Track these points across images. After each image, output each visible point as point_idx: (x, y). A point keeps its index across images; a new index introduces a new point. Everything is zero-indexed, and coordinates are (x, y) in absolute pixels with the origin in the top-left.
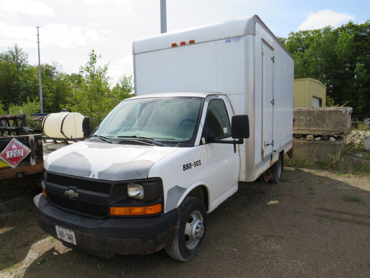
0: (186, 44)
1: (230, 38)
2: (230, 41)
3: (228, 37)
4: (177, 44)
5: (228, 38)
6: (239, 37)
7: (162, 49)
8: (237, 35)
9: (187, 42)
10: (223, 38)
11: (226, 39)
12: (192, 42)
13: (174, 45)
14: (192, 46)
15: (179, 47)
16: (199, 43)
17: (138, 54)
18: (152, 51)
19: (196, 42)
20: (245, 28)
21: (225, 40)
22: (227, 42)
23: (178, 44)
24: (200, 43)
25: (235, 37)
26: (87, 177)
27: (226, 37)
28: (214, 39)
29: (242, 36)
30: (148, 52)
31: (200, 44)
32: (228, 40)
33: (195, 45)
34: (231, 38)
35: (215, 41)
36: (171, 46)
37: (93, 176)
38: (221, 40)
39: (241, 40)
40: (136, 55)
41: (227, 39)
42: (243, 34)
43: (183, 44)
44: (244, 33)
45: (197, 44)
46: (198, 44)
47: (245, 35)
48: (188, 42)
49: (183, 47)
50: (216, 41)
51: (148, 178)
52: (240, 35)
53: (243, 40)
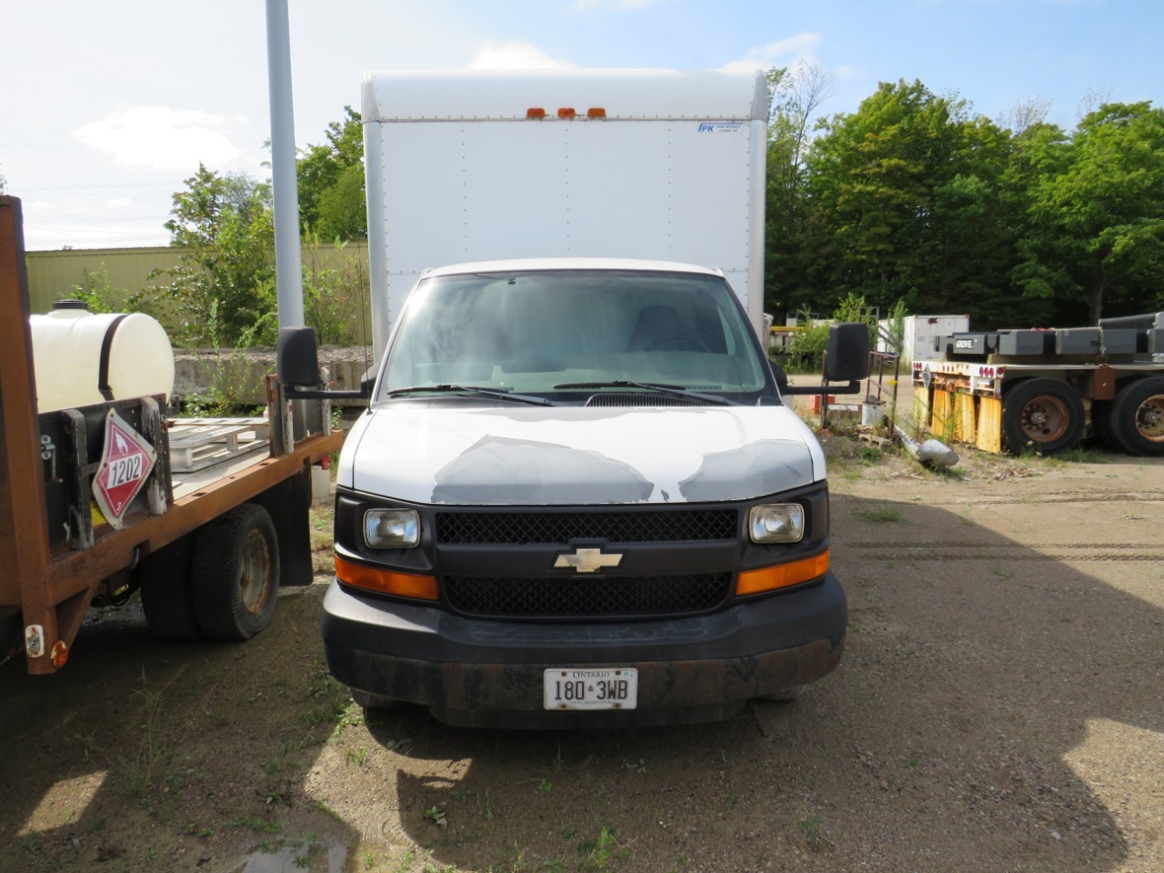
0: (577, 117)
1: (711, 120)
2: (710, 129)
3: (705, 116)
4: (547, 112)
5: (705, 120)
6: (734, 121)
7: (488, 120)
8: (730, 116)
9: (581, 110)
10: (692, 117)
11: (699, 120)
12: (597, 114)
13: (536, 114)
14: (597, 124)
15: (551, 120)
16: (618, 119)
17: (392, 121)
18: (449, 120)
19: (609, 114)
20: (751, 101)
21: (697, 124)
22: (701, 128)
23: (551, 111)
24: (623, 120)
25: (725, 120)
26: (641, 502)
27: (699, 117)
28: (667, 117)
29: (743, 120)
30: (435, 120)
31: (620, 123)
32: (706, 124)
33: (608, 123)
34: (715, 120)
35: (667, 123)
36: (524, 115)
37: (662, 497)
38: (686, 120)
39: (739, 130)
40: (382, 124)
41: (701, 122)
42: (747, 116)
43: (567, 114)
44: (749, 114)
45: (611, 120)
46: (614, 123)
47: (750, 120)
48: (586, 113)
49: (566, 124)
50: (671, 122)
51: (815, 483)
52: (737, 116)
53: (744, 130)
